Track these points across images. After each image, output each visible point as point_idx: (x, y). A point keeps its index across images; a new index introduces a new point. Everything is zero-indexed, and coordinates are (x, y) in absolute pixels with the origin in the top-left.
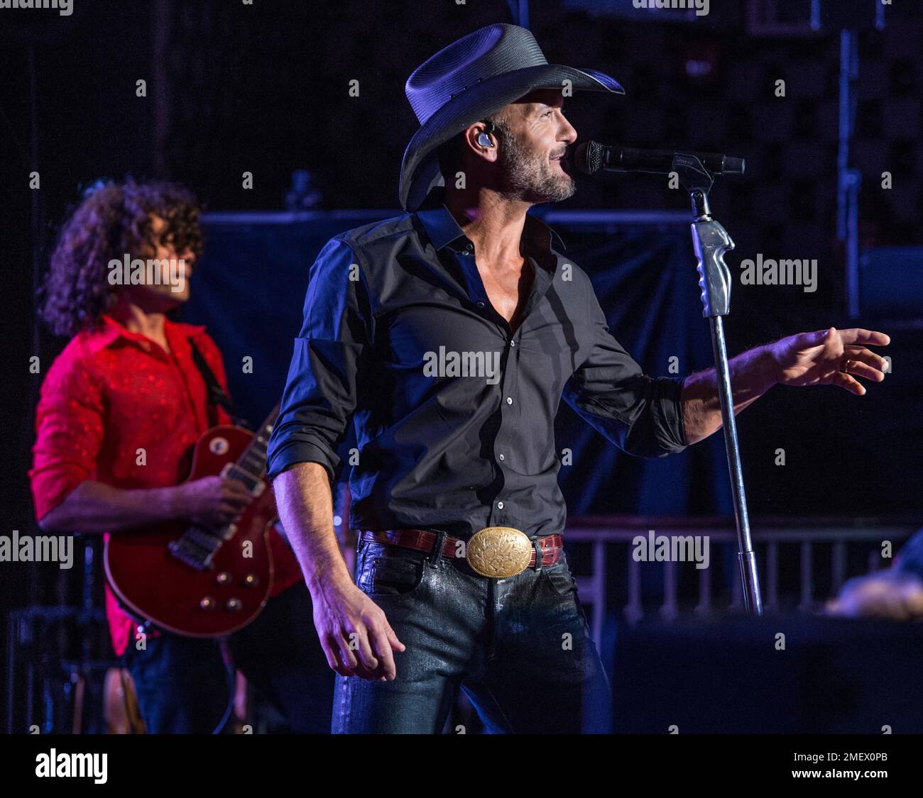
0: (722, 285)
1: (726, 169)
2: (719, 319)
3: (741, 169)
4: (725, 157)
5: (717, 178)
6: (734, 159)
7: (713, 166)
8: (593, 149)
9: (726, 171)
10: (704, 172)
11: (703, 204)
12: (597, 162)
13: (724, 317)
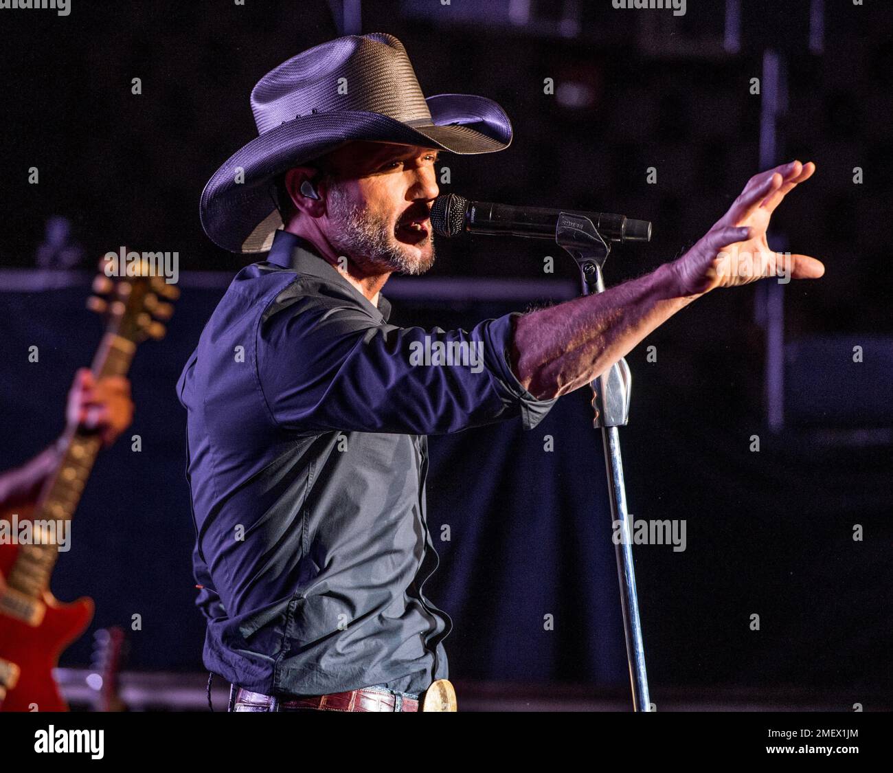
0: (618, 386)
1: (627, 235)
2: (615, 432)
3: (647, 236)
4: (626, 219)
5: (614, 246)
6: (638, 223)
7: (610, 230)
8: (453, 206)
9: (626, 238)
10: (600, 239)
11: (596, 280)
12: (459, 223)
13: (621, 428)
